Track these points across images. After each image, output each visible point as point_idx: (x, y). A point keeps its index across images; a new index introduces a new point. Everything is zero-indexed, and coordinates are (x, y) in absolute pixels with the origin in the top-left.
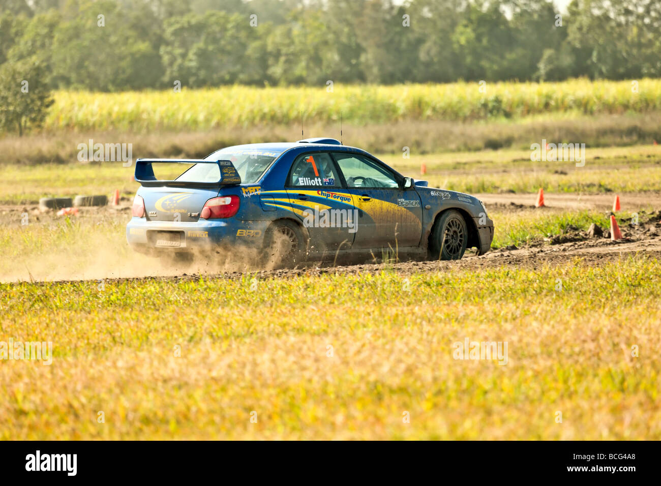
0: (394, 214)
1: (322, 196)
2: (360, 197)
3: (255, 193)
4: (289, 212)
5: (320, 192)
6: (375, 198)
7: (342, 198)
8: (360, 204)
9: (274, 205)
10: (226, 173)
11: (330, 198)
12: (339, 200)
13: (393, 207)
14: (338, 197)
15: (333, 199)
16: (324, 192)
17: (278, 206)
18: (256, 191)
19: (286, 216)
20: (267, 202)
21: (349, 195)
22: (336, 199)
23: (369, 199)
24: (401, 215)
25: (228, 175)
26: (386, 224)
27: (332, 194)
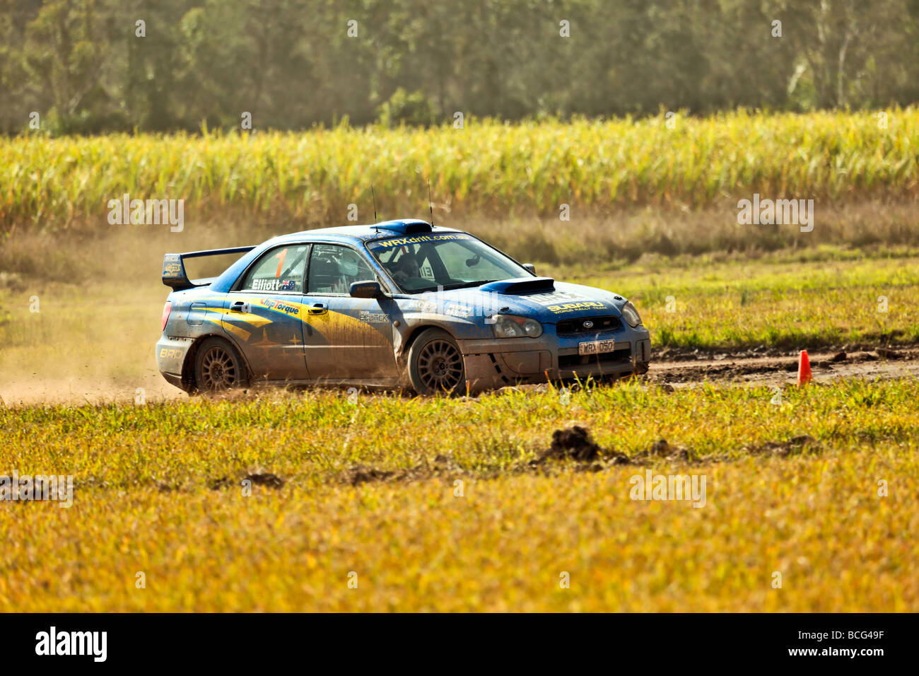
0: (354, 332)
2: (310, 307)
5: (264, 300)
6: (331, 310)
7: (288, 309)
8: (309, 318)
11: (272, 309)
12: (284, 312)
13: (352, 322)
14: (283, 307)
15: (276, 310)
16: (270, 300)
21: (299, 304)
22: (279, 311)
23: (321, 311)
24: (363, 334)
27: (278, 302)
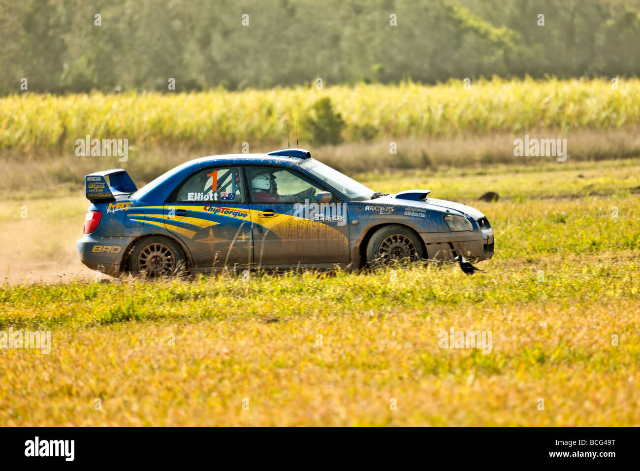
0: (308, 229)
1: (210, 212)
2: (260, 212)
3: (122, 209)
4: (159, 228)
5: (208, 208)
6: (282, 213)
7: (235, 214)
8: (260, 220)
9: (142, 221)
10: (92, 189)
11: (219, 214)
12: (231, 216)
14: (231, 212)
15: (223, 214)
16: (214, 207)
17: (146, 222)
18: (125, 206)
19: (154, 232)
20: (133, 218)
21: (247, 210)
22: (227, 215)
23: (273, 215)
24: (318, 231)
25: (93, 191)
26: (296, 240)
27: (224, 209)
